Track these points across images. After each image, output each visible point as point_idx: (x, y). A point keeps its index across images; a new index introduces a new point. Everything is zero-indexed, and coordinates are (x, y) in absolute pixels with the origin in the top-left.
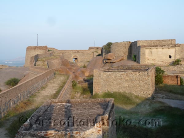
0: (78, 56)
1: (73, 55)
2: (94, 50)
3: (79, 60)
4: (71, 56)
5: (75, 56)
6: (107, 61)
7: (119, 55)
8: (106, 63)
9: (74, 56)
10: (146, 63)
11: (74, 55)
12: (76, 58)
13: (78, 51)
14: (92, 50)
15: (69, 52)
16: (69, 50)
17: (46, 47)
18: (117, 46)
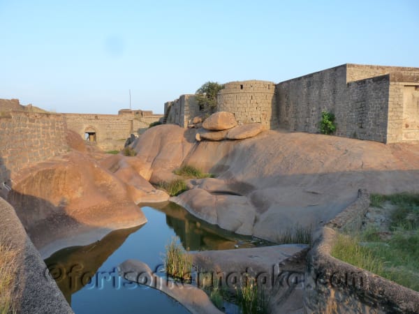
0: (96, 126)
1: (85, 126)
2: (132, 116)
3: (100, 136)
4: (81, 128)
5: (91, 127)
6: (208, 135)
7: (250, 117)
8: (203, 139)
9: (88, 128)
10: (404, 139)
11: (87, 126)
12: (93, 131)
13: (96, 117)
14: (128, 115)
15: (75, 117)
16: (75, 115)
17: (17, 102)
18: (241, 91)
